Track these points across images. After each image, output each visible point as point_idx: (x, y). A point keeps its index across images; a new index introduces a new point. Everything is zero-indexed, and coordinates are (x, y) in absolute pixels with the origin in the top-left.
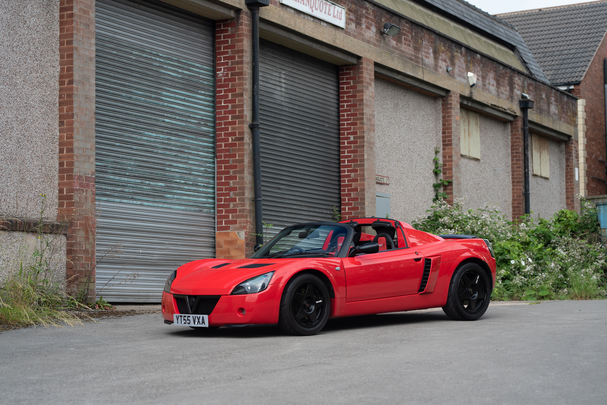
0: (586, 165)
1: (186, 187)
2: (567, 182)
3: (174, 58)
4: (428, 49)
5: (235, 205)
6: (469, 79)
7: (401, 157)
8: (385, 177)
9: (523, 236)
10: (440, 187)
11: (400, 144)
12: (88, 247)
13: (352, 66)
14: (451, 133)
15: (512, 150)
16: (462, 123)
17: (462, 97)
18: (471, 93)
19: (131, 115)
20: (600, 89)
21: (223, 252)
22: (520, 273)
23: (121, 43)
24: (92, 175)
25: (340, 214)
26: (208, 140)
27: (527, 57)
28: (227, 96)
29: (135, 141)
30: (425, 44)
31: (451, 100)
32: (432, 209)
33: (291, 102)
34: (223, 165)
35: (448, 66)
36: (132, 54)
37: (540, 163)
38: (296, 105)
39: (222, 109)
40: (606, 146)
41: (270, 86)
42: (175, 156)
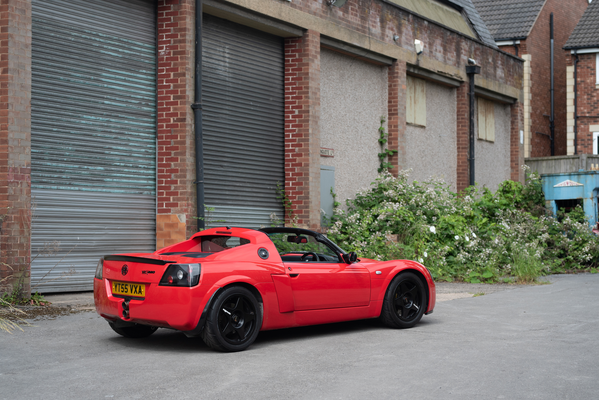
0: (531, 120)
1: (126, 170)
2: (512, 145)
3: (115, 38)
4: (375, 18)
5: (176, 188)
6: (416, 47)
7: (346, 128)
8: (330, 149)
9: (468, 210)
10: (385, 157)
11: (346, 115)
12: (23, 240)
13: (297, 39)
14: (397, 103)
15: (458, 115)
16: (408, 90)
17: (409, 65)
18: (418, 60)
19: (69, 98)
20: (546, 44)
21: (163, 235)
22: (464, 249)
23: (59, 24)
24: (27, 166)
25: (284, 189)
26: (149, 120)
27: (474, 18)
28: (169, 76)
29: (73, 125)
30: (372, 13)
31: (398, 69)
32: (377, 181)
33: (235, 77)
34: (164, 146)
35: (395, 34)
36: (70, 35)
37: (486, 127)
38: (240, 80)
39: (164, 88)
40: (551, 101)
41: (213, 61)
42: (115, 138)
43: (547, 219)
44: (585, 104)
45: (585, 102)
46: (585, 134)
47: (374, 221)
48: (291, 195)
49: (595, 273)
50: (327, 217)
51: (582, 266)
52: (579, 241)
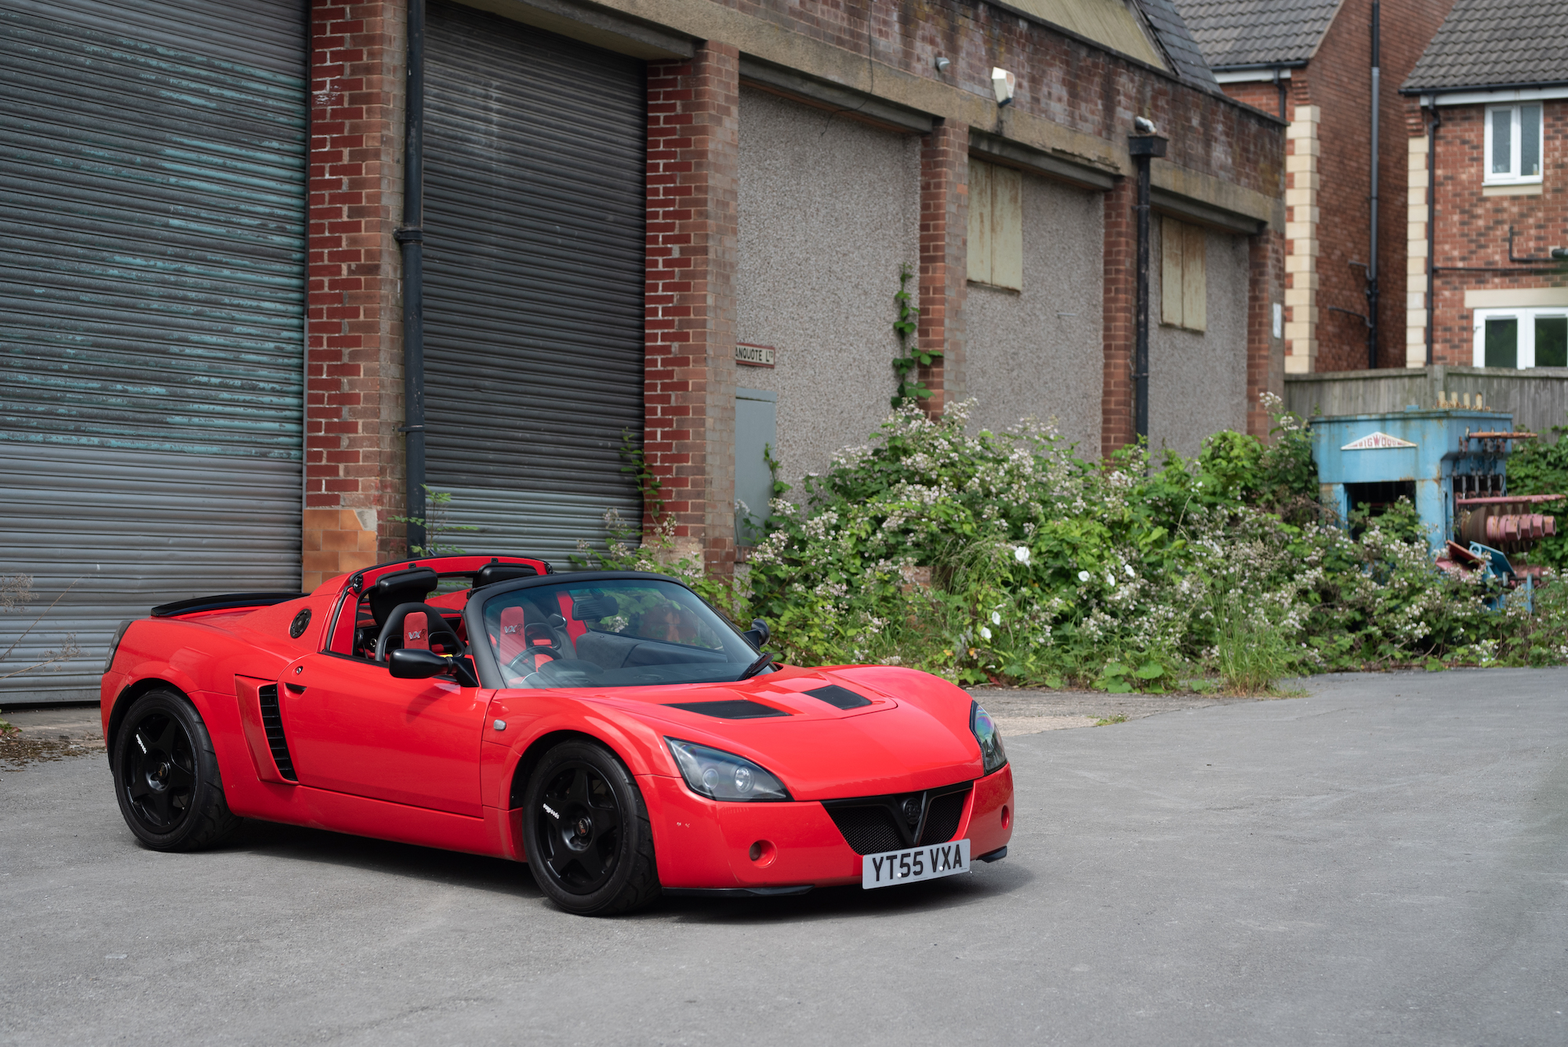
0: (1316, 276)
1: (225, 395)
2: (1251, 341)
3: (199, 58)
4: (888, 12)
5: (352, 442)
6: (996, 87)
7: (809, 293)
8: (765, 347)
9: (1114, 507)
10: (909, 368)
11: (807, 260)
13: (680, 64)
14: (943, 229)
15: (1106, 263)
16: (975, 198)
17: (975, 133)
18: (1000, 122)
19: (76, 211)
20: (1359, 79)
21: (320, 563)
22: (1103, 604)
23: (52, 24)
25: (640, 449)
26: (287, 268)
27: (1158, 12)
28: (339, 156)
29: (87, 281)
31: (946, 143)
32: (886, 430)
33: (514, 160)
34: (325, 336)
35: (939, 54)
36: (82, 51)
37: (1183, 293)
38: (527, 167)
39: (324, 188)
40: (1369, 227)
41: (458, 120)
42: (195, 314)
43: (1322, 531)
44: (1454, 235)
45: (1455, 230)
46: (1453, 313)
47: (874, 533)
48: (658, 464)
49: (1436, 671)
50: (753, 520)
51: (1406, 652)
52: (1401, 590)
